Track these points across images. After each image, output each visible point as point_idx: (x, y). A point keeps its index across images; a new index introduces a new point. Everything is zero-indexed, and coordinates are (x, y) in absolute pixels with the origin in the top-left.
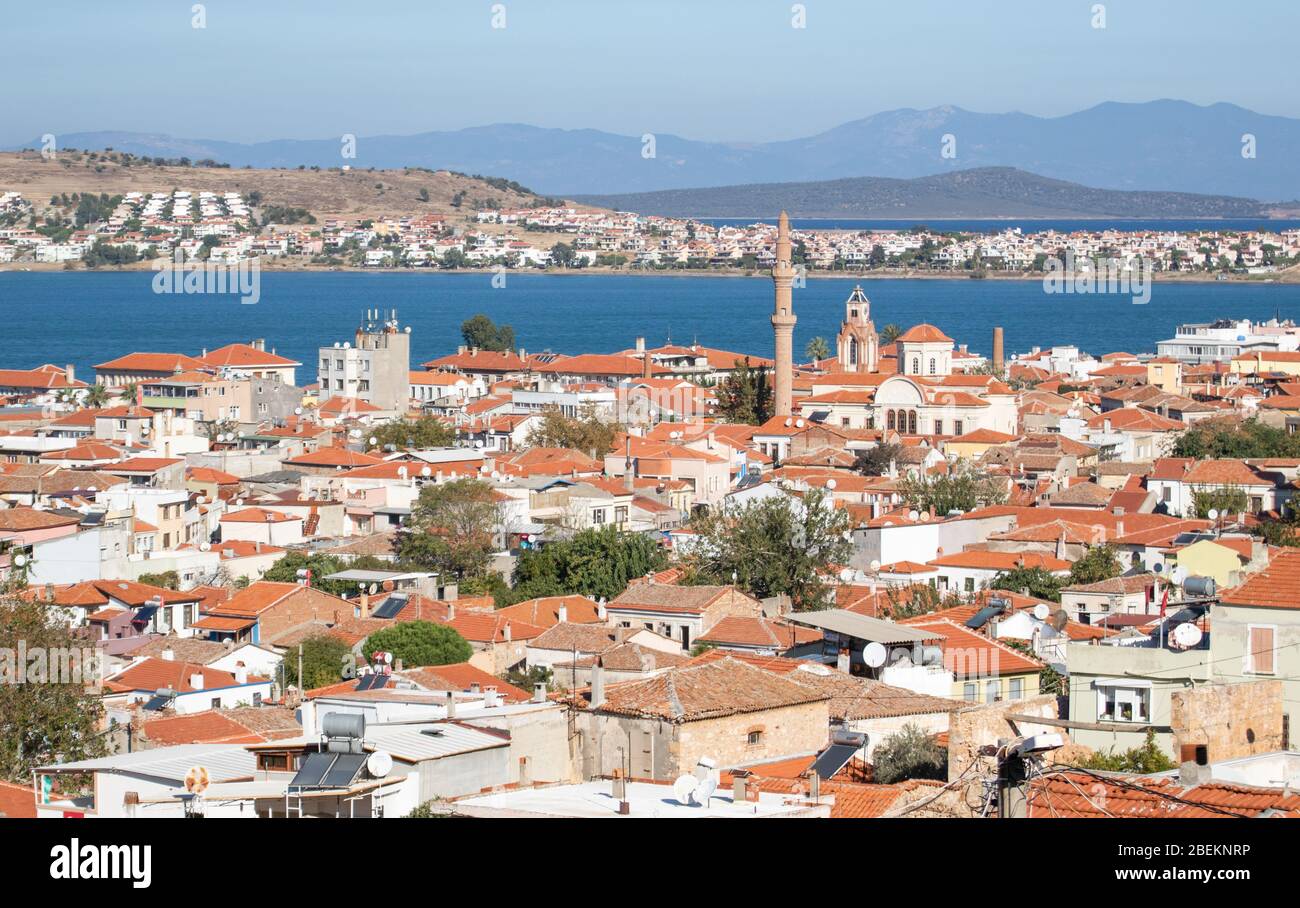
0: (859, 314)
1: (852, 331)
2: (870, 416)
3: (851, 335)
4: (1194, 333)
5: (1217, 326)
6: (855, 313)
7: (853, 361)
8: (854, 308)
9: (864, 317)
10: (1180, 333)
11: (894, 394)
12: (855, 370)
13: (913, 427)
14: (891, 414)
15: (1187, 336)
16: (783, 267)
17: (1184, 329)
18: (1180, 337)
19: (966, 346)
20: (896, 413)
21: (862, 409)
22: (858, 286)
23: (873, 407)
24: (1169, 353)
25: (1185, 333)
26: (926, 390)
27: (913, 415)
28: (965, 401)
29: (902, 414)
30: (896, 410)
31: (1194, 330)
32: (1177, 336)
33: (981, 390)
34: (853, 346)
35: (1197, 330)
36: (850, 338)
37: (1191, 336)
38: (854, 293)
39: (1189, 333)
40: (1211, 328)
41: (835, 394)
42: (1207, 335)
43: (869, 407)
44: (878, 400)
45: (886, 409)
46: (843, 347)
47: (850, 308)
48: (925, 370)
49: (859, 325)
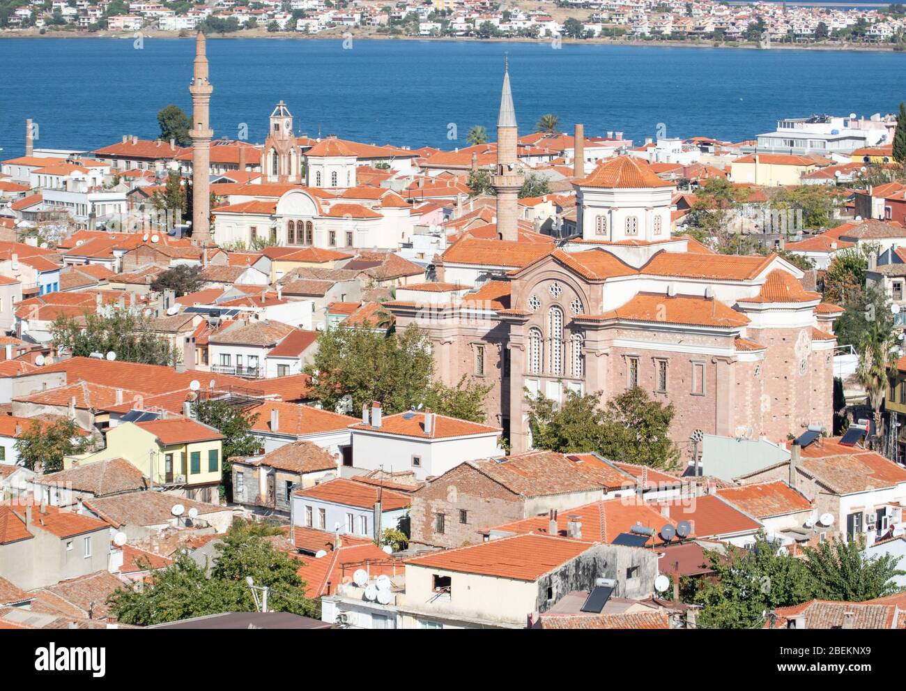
0: (280, 128)
1: (273, 144)
2: (273, 227)
3: (273, 147)
4: (793, 127)
5: (811, 121)
6: (277, 127)
7: (275, 172)
8: (276, 122)
9: (286, 131)
10: (781, 126)
11: (294, 206)
12: (277, 181)
13: (310, 237)
14: (291, 224)
15: (786, 130)
16: (200, 85)
17: (785, 123)
18: (781, 131)
19: (621, 134)
20: (296, 224)
21: (267, 219)
22: (281, 102)
23: (275, 218)
24: (767, 145)
25: (784, 127)
26: (321, 202)
27: (310, 225)
28: (359, 214)
29: (300, 224)
30: (295, 220)
31: (793, 123)
32: (779, 129)
33: (374, 203)
34: (275, 158)
35: (795, 124)
36: (272, 151)
37: (790, 130)
38: (277, 108)
39: (788, 127)
40: (807, 122)
41: (245, 205)
42: (803, 129)
43: (273, 218)
44: (279, 212)
45: (286, 220)
46: (266, 158)
47: (273, 122)
48: (326, 183)
49: (281, 138)
